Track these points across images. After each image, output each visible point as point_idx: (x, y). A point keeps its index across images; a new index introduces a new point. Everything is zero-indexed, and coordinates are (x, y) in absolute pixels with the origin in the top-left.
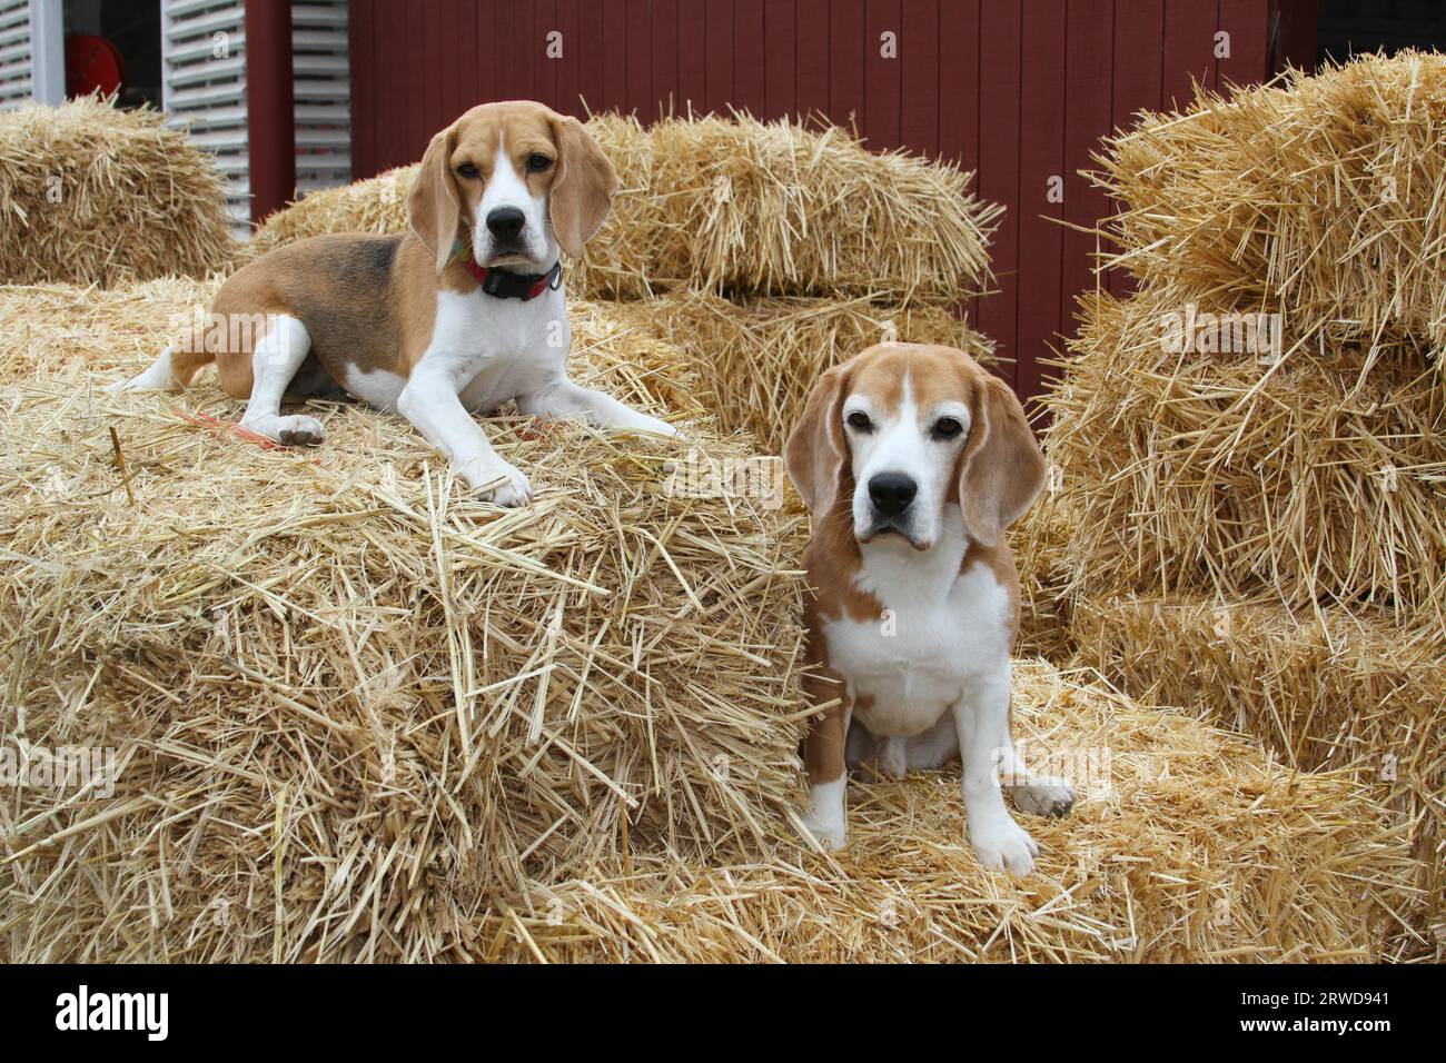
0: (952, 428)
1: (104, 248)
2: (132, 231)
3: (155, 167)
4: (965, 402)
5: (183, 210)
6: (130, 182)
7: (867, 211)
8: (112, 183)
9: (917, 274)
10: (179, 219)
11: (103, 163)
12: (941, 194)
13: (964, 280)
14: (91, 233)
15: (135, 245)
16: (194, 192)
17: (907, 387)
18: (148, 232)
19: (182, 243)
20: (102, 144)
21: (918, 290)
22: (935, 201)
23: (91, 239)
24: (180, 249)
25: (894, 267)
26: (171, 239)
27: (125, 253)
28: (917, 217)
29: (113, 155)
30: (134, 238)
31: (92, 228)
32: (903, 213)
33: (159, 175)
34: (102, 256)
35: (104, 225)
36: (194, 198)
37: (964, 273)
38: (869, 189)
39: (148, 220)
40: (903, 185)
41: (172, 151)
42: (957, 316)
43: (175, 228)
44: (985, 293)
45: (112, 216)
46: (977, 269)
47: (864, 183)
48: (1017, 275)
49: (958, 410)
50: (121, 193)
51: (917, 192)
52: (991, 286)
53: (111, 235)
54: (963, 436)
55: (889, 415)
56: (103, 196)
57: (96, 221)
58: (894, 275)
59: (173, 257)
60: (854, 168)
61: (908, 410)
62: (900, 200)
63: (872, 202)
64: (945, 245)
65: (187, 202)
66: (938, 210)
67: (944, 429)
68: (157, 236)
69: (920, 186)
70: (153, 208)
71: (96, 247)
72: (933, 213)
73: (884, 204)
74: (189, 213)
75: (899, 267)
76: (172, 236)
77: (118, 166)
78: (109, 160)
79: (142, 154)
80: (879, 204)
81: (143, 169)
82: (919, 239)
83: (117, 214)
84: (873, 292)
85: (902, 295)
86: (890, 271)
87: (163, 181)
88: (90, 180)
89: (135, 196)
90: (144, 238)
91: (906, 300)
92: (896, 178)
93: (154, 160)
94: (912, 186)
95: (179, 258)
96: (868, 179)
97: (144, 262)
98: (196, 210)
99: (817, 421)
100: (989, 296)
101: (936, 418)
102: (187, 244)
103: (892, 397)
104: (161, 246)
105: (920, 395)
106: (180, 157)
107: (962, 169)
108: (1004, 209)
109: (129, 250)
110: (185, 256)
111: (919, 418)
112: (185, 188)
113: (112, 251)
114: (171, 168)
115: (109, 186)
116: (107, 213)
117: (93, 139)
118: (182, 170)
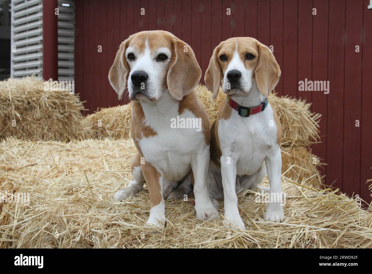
0: (164, 57)
1: (44, 127)
2: (53, 121)
3: (60, 101)
4: (168, 48)
5: (69, 115)
6: (53, 105)
7: (280, 116)
8: (48, 106)
9: (296, 137)
10: (67, 118)
11: (44, 100)
12: (302, 111)
13: (310, 139)
14: (40, 122)
15: (53, 126)
16: (72, 109)
17: (147, 43)
18: (57, 122)
19: (68, 126)
20: (44, 93)
21: (296, 142)
22: (300, 113)
23: (40, 124)
24: (67, 127)
25: (288, 134)
26: (65, 124)
27: (50, 129)
28: (295, 118)
29: (47, 96)
30: (53, 124)
31: (39, 120)
32: (291, 117)
33: (61, 103)
34: (43, 129)
35: (44, 119)
36: (72, 111)
37: (310, 136)
38: (280, 109)
39: (58, 118)
40: (290, 108)
41: (66, 95)
42: (308, 150)
43: (66, 120)
44: (316, 142)
45: (47, 116)
46: (314, 135)
47: (279, 107)
48: (327, 137)
49: (166, 51)
50: (50, 109)
51: (294, 110)
52: (318, 140)
53: (46, 123)
54: (169, 60)
55: (140, 53)
56: (44, 110)
57: (41, 118)
58: (288, 137)
59: (65, 130)
60: (275, 102)
61: (147, 51)
62: (290, 112)
63: (281, 113)
64: (304, 127)
65: (70, 112)
66: (301, 116)
67: (161, 58)
68: (60, 123)
69: (295, 108)
70: (59, 113)
71: (41, 126)
72: (299, 117)
73: (284, 113)
74: (71, 115)
75: (290, 134)
76: (65, 123)
77: (49, 100)
78: (46, 98)
79: (56, 96)
80: (283, 114)
81: (57, 101)
82: (296, 125)
83: (48, 116)
84: (282, 142)
85: (291, 143)
86: (287, 135)
87: (63, 105)
88: (40, 104)
89: (54, 110)
90: (56, 124)
91: (292, 145)
92: (288, 106)
93: (60, 98)
94: (292, 108)
95: (66, 130)
96: (280, 106)
97: (56, 131)
98: (73, 115)
99: (119, 61)
100: (318, 144)
101: (158, 54)
102: (69, 126)
103: (142, 47)
104: (61, 126)
105: (151, 46)
106: (68, 97)
107: (307, 102)
108: (321, 115)
109: (51, 128)
110: (69, 130)
111: (151, 54)
112: (70, 107)
113: (46, 128)
114: (66, 101)
115: (46, 106)
116: (45, 115)
117: (40, 91)
118: (69, 101)
